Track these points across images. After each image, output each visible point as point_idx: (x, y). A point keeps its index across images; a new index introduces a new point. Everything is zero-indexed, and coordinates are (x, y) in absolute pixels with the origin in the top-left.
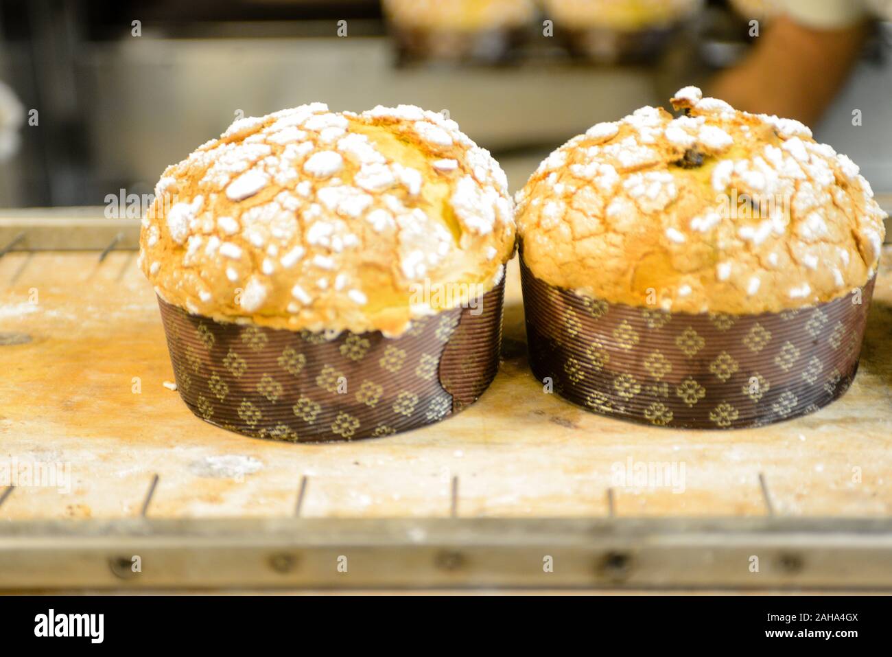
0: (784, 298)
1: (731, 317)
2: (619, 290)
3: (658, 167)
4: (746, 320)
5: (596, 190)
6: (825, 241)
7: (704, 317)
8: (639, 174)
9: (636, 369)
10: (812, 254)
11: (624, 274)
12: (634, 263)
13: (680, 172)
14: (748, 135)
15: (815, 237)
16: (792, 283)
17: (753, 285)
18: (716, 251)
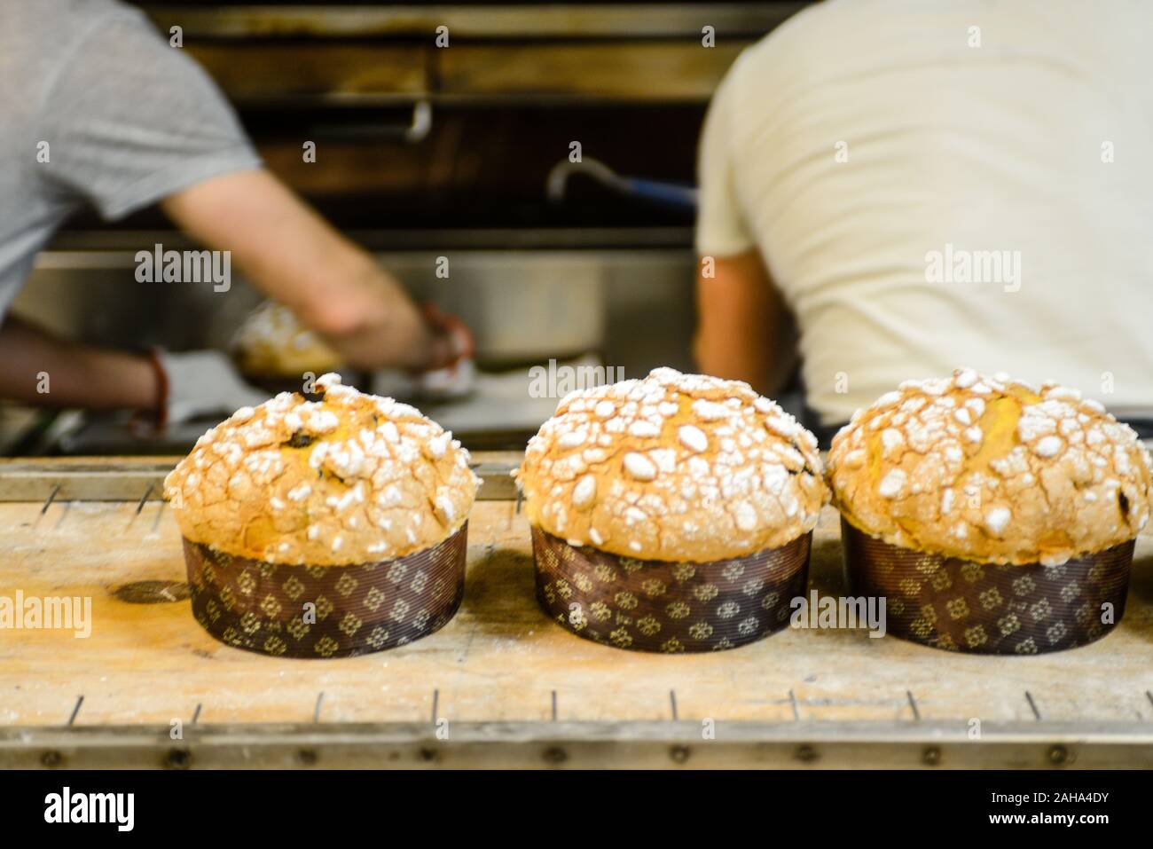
0: (364, 553)
1: (322, 568)
2: (237, 546)
3: (271, 447)
4: (335, 572)
5: (225, 464)
6: (400, 507)
7: (303, 567)
8: (257, 452)
9: (256, 609)
10: (387, 518)
11: (238, 534)
12: (245, 526)
13: (289, 451)
14: (353, 419)
15: (390, 504)
16: (371, 541)
17: (337, 543)
18: (307, 516)
